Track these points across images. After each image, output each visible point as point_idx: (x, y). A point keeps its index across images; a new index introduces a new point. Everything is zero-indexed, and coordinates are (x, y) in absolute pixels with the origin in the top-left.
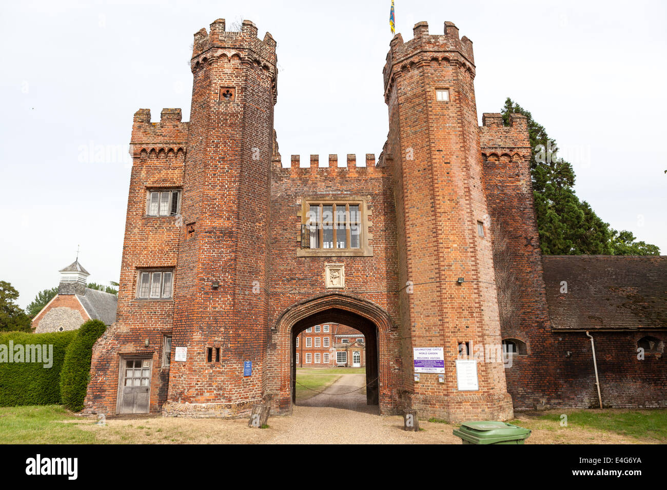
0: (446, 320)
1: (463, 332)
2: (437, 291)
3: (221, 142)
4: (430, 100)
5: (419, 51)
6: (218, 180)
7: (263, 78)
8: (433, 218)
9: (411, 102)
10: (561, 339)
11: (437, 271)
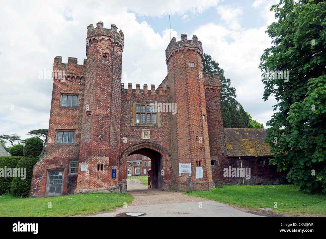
0: (192, 152)
1: (198, 157)
2: (189, 141)
3: (103, 77)
4: (187, 66)
5: (183, 46)
6: (102, 93)
7: (119, 50)
8: (188, 113)
9: (179, 66)
10: (230, 160)
11: (189, 133)
